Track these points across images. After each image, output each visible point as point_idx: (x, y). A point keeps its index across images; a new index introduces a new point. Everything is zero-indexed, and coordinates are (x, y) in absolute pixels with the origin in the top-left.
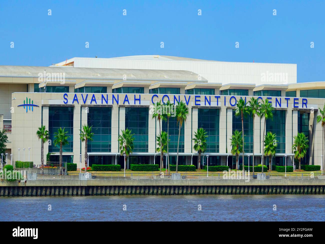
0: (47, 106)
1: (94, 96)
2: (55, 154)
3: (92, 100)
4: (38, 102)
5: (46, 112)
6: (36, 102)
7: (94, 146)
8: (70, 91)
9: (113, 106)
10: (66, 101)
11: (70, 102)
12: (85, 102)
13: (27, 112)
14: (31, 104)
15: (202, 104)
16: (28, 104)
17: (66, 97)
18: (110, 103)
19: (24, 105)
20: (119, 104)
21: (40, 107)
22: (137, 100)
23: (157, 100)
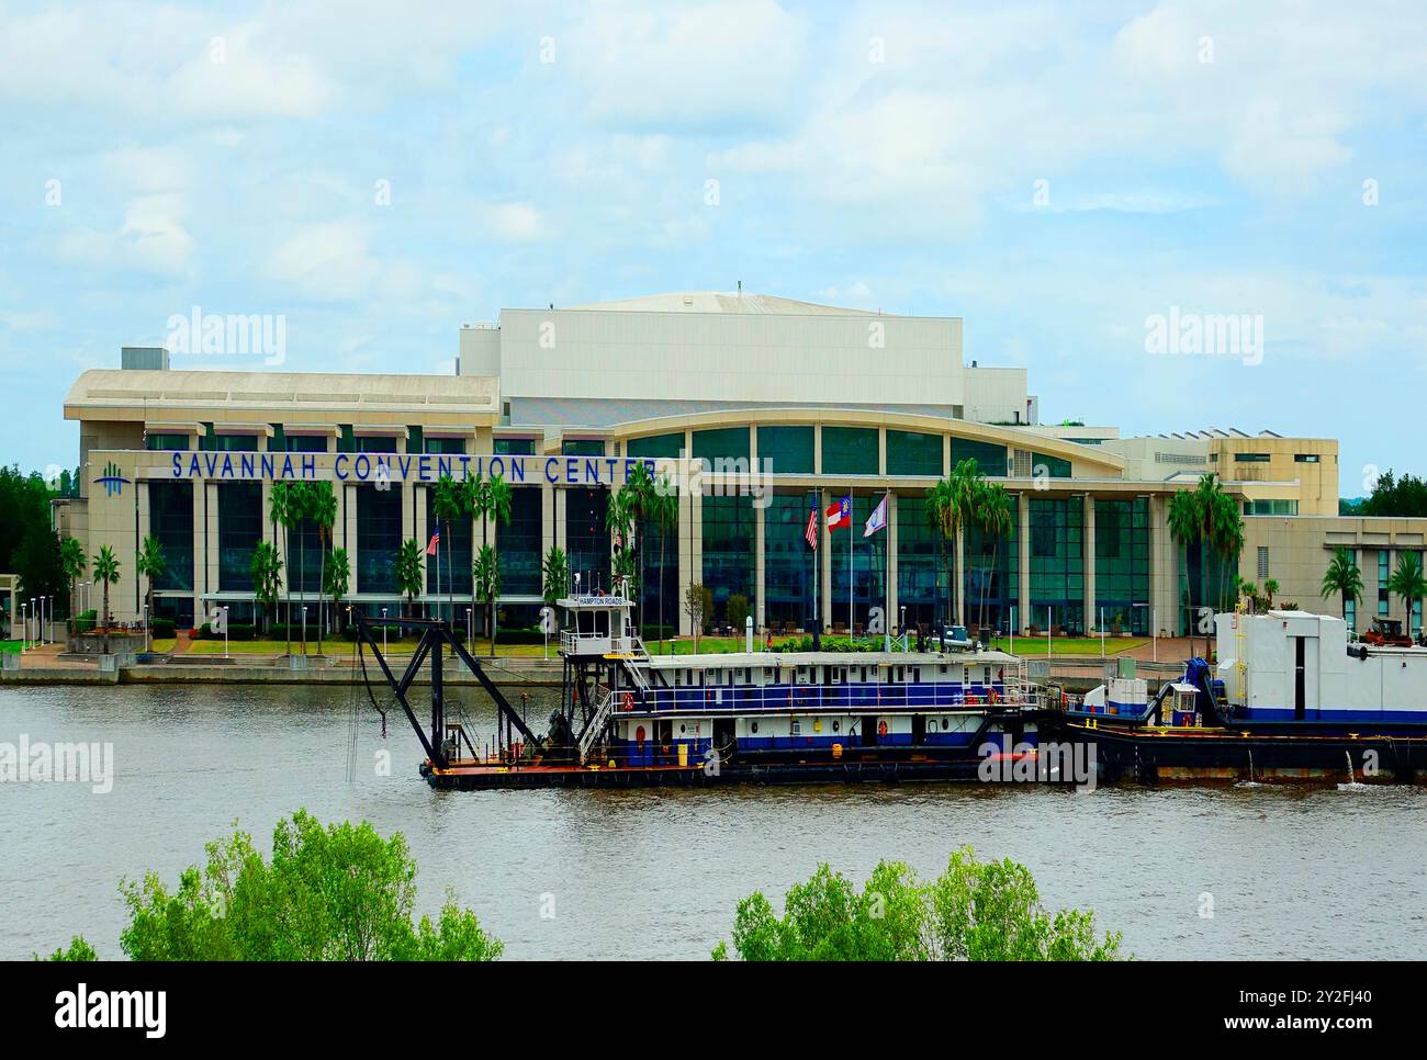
0: (145, 480)
1: (228, 458)
2: (162, 595)
3: (225, 468)
4: (129, 474)
5: (144, 491)
6: (126, 473)
7: (238, 576)
8: (190, 447)
9: (264, 483)
10: (177, 471)
11: (185, 475)
12: (211, 473)
13: (110, 495)
14: (117, 477)
15: (434, 476)
16: (112, 476)
17: (177, 460)
18: (257, 476)
19: (105, 480)
20: (275, 478)
21: (134, 485)
22: (308, 467)
23: (345, 468)
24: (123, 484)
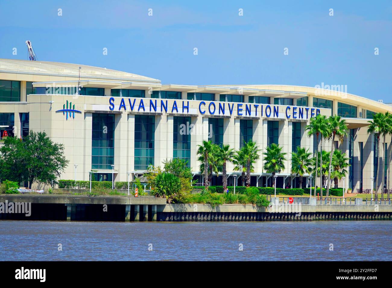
0: (91, 112)
1: (141, 101)
3: (140, 107)
4: (80, 107)
5: (90, 119)
6: (78, 107)
9: (162, 114)
10: (112, 107)
11: (116, 109)
12: (132, 108)
13: (67, 119)
14: (72, 109)
15: (244, 114)
16: (69, 109)
17: (112, 102)
18: (158, 110)
19: (63, 111)
20: (168, 112)
21: (83, 113)
22: (185, 107)
23: (204, 108)
24: (76, 114)
